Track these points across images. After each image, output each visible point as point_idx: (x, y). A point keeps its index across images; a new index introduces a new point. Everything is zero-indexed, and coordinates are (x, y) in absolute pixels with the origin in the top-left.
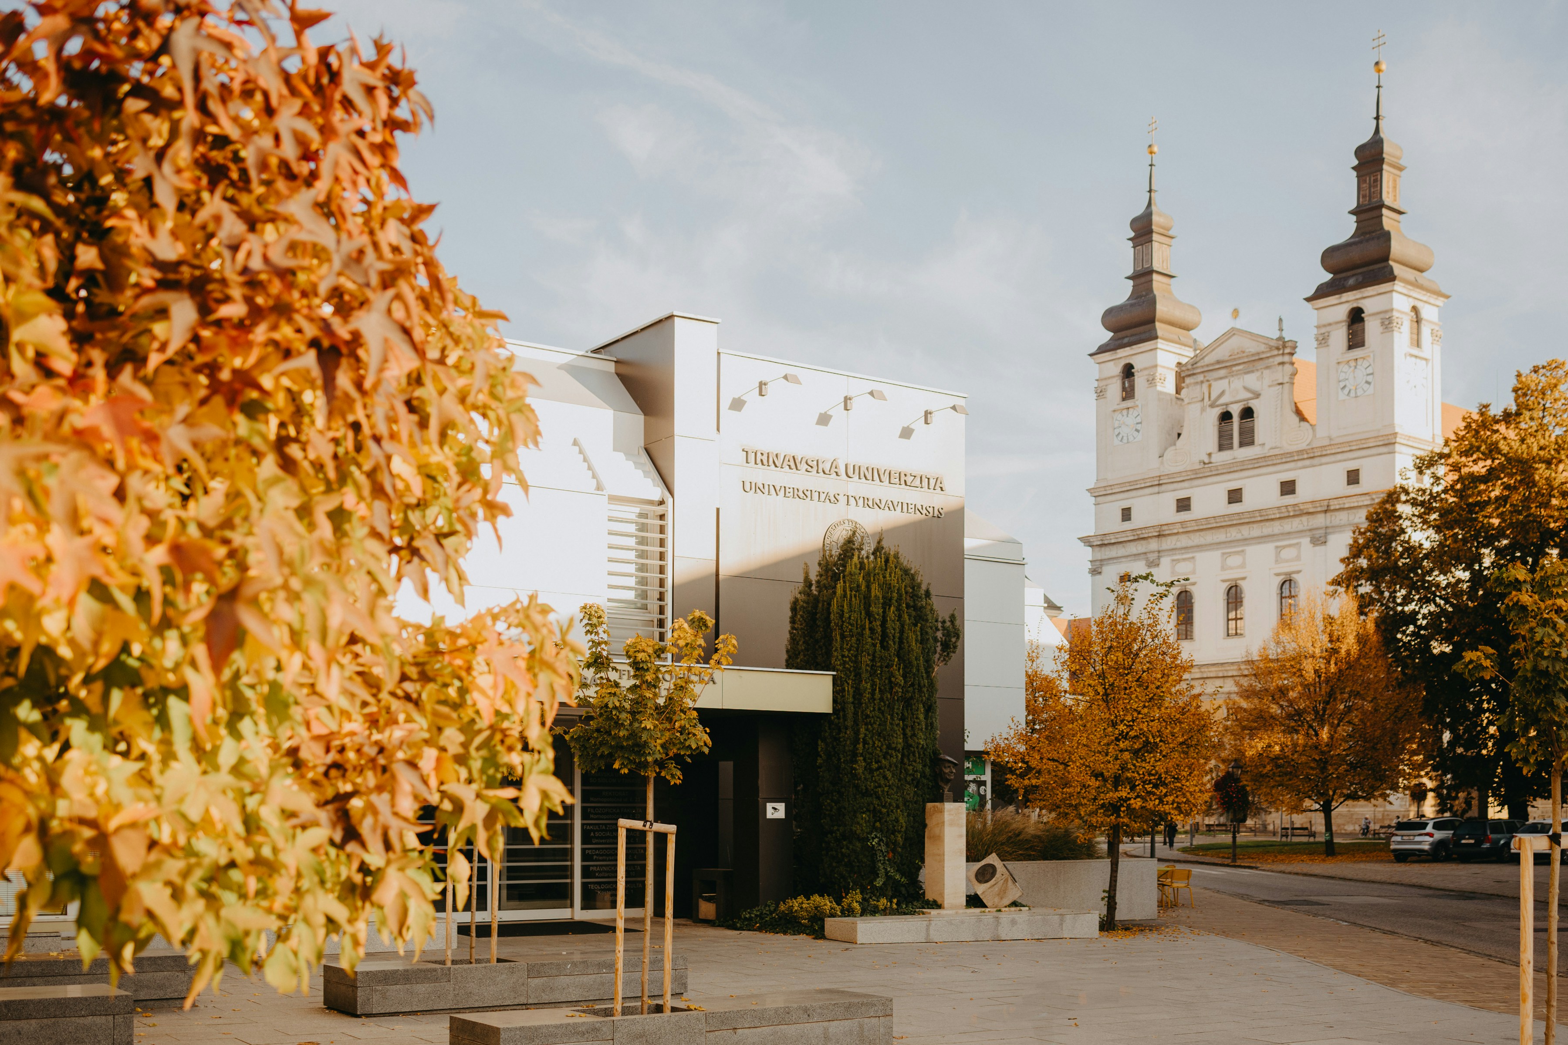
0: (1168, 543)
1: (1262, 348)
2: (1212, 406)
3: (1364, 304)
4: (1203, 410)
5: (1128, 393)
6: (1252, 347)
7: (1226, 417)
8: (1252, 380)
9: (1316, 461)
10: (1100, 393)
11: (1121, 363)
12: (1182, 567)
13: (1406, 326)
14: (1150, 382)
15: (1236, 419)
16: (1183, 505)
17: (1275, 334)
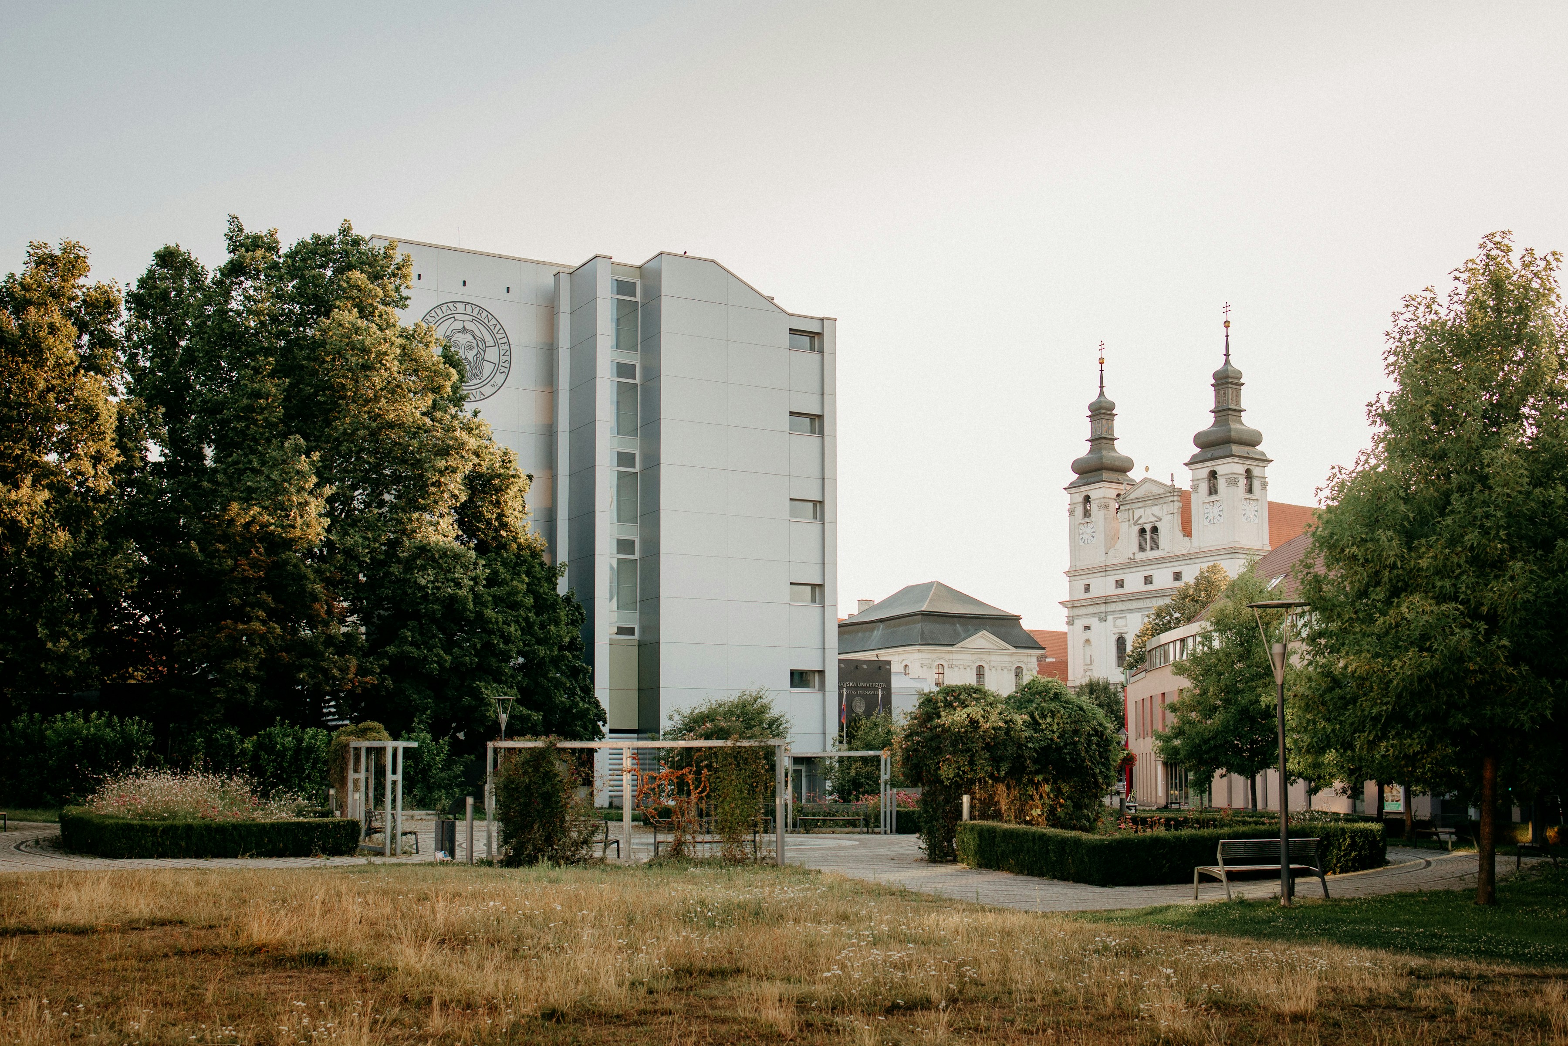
0: (1111, 607)
1: (1162, 491)
2: (1135, 524)
3: (1217, 469)
4: (1130, 526)
5: (1087, 513)
6: (1157, 490)
7: (1143, 531)
8: (1156, 510)
9: (1192, 561)
10: (1071, 512)
11: (1084, 494)
12: (1120, 622)
13: (1243, 481)
14: (1100, 507)
15: (1148, 533)
16: (1120, 584)
17: (1170, 483)
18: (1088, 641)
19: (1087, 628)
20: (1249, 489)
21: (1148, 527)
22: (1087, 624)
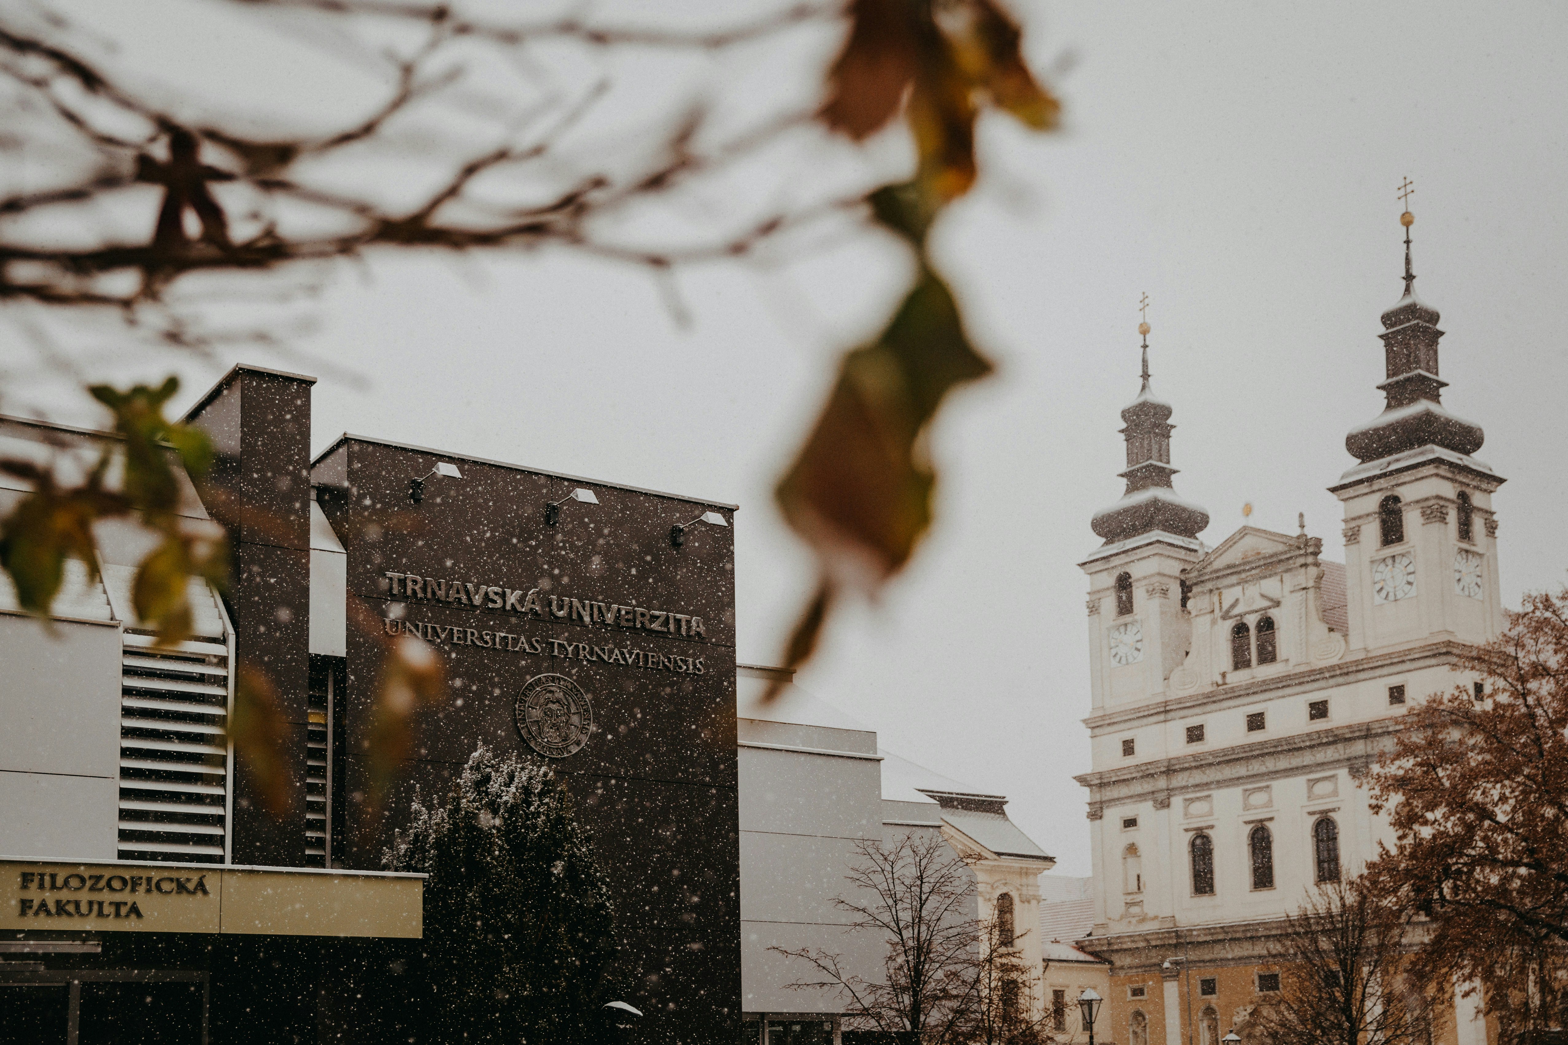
0: (1179, 780)
1: (1281, 548)
2: (1225, 617)
3: (1401, 492)
4: (1214, 622)
5: (1125, 607)
6: (1268, 548)
7: (1240, 630)
8: (1271, 586)
9: (1351, 678)
10: (1093, 609)
11: (1116, 573)
12: (1198, 808)
13: (1453, 516)
14: (1151, 592)
15: (1253, 632)
16: (1195, 734)
17: (1295, 532)
18: (1132, 849)
19: (1130, 823)
20: (1465, 532)
21: (1252, 621)
22: (1130, 815)
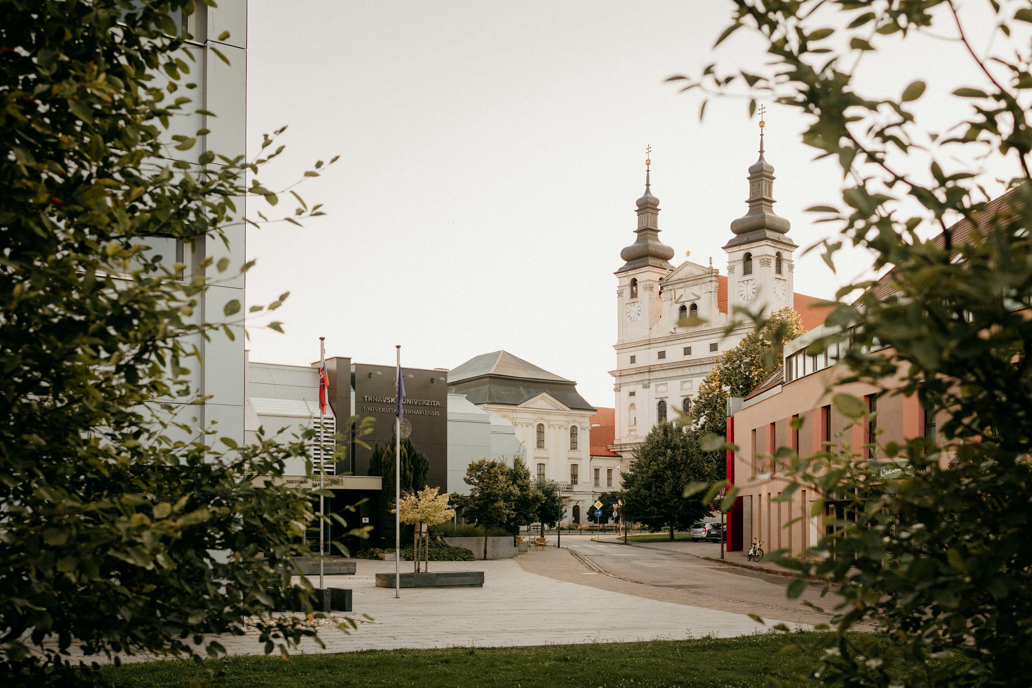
0: (654, 375)
1: (701, 272)
2: (676, 303)
3: (752, 251)
4: (671, 305)
5: (634, 295)
6: (696, 272)
7: (683, 308)
8: (696, 290)
10: (620, 294)
11: (632, 277)
12: (661, 388)
13: (774, 263)
14: (645, 288)
15: (688, 310)
16: (662, 355)
17: (708, 265)
18: (632, 405)
19: (632, 394)
20: (779, 270)
21: (688, 305)
22: (632, 391)
